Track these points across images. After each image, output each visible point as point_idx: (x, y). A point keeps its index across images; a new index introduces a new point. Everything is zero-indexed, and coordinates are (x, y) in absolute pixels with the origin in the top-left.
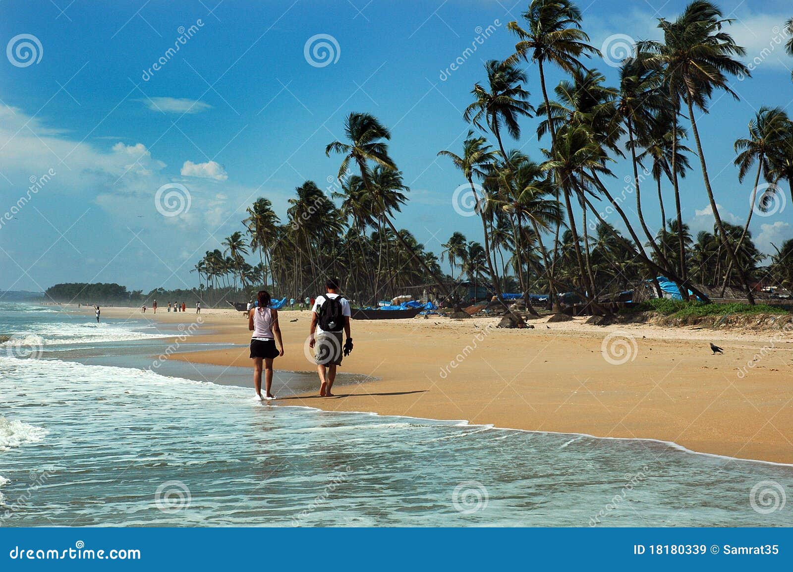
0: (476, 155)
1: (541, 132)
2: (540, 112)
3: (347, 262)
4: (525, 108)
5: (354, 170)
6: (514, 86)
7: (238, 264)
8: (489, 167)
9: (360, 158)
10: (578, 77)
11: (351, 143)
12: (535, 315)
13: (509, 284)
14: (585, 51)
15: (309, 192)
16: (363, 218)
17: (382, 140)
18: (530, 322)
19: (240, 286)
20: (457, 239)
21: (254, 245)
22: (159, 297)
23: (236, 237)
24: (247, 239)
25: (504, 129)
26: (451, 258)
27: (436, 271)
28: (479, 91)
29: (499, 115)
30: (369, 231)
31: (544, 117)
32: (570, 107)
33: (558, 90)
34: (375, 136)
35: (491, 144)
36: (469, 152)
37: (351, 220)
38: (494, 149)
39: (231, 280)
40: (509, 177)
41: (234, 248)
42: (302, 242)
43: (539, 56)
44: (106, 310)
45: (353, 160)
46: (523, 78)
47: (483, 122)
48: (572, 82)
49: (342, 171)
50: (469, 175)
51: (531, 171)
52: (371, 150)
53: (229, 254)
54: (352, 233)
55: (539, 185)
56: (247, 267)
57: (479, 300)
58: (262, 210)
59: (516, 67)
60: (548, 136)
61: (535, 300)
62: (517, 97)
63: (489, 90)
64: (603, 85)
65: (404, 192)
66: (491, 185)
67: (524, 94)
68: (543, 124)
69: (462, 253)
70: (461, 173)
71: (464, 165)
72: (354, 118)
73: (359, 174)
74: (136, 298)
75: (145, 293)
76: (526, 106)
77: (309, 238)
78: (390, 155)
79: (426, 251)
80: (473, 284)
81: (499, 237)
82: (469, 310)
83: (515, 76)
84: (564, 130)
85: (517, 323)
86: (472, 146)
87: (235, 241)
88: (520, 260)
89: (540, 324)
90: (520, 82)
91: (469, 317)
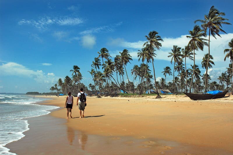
0: (93, 72)
1: (103, 68)
2: (103, 65)
3: (73, 88)
4: (100, 65)
5: (74, 74)
6: (98, 61)
7: (56, 89)
8: (95, 73)
9: (75, 72)
10: (108, 60)
11: (74, 70)
12: (102, 96)
13: (98, 91)
14: (109, 56)
15: (67, 77)
16: (76, 81)
17: (79, 70)
18: (101, 97)
19: (57, 92)
20: (90, 84)
21: (59, 86)
22: (44, 94)
23: (56, 84)
24: (58, 85)
25: (97, 68)
26: (89, 87)
27: (87, 89)
28: (93, 62)
29: (96, 66)
30: (77, 83)
31: (103, 66)
32: (107, 65)
33: (105, 62)
34: (77, 69)
35: (95, 70)
36: (92, 71)
37: (74, 82)
38: (96, 71)
39: (55, 91)
40: (98, 75)
41: (56, 86)
42: (66, 85)
43: (102, 57)
44: (35, 96)
45: (74, 73)
46: (100, 60)
47: (94, 67)
48: (107, 61)
49: (73, 74)
50: (92, 75)
51: (101, 74)
52: (77, 71)
53: (55, 87)
54: (74, 84)
55: (102, 76)
56: (58, 89)
57: (94, 94)
58: (60, 80)
59: (99, 58)
60: (104, 69)
61: (102, 93)
62: (99, 63)
63: (95, 62)
64: (112, 61)
65: (82, 77)
66: (95, 76)
67: (100, 63)
68: (103, 67)
69: (91, 87)
70: (91, 74)
71: (91, 73)
72: (74, 66)
73: (75, 75)
74: (40, 94)
75: (42, 93)
76: (100, 64)
77: (67, 84)
78: (80, 72)
79: (86, 86)
80: (93, 91)
81: (96, 84)
82: (92, 95)
83: (99, 60)
84: (106, 68)
85: (99, 97)
86: (92, 70)
87: (56, 85)
88: (100, 87)
89: (103, 97)
90: (99, 61)
91: (92, 96)
